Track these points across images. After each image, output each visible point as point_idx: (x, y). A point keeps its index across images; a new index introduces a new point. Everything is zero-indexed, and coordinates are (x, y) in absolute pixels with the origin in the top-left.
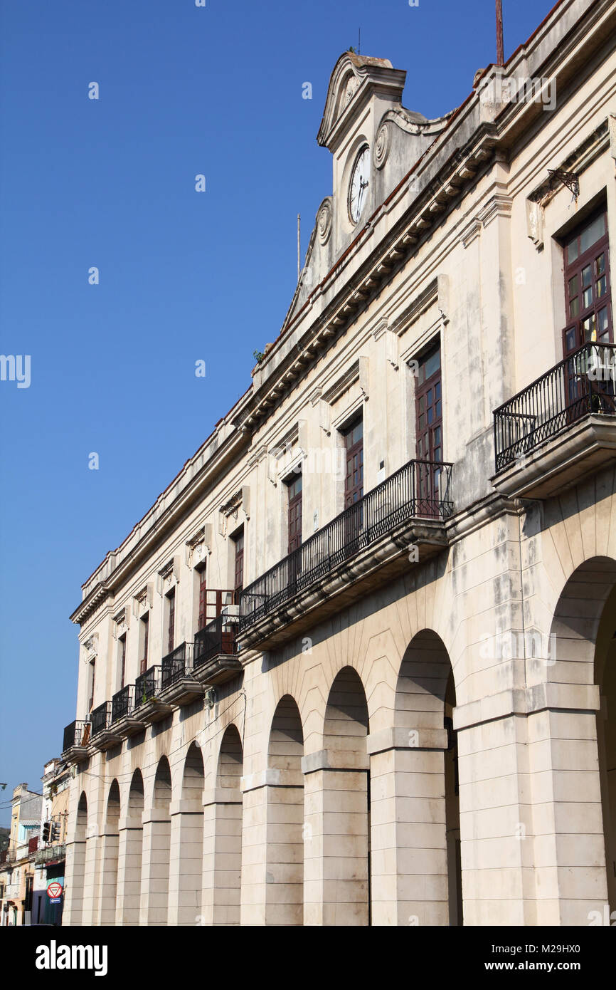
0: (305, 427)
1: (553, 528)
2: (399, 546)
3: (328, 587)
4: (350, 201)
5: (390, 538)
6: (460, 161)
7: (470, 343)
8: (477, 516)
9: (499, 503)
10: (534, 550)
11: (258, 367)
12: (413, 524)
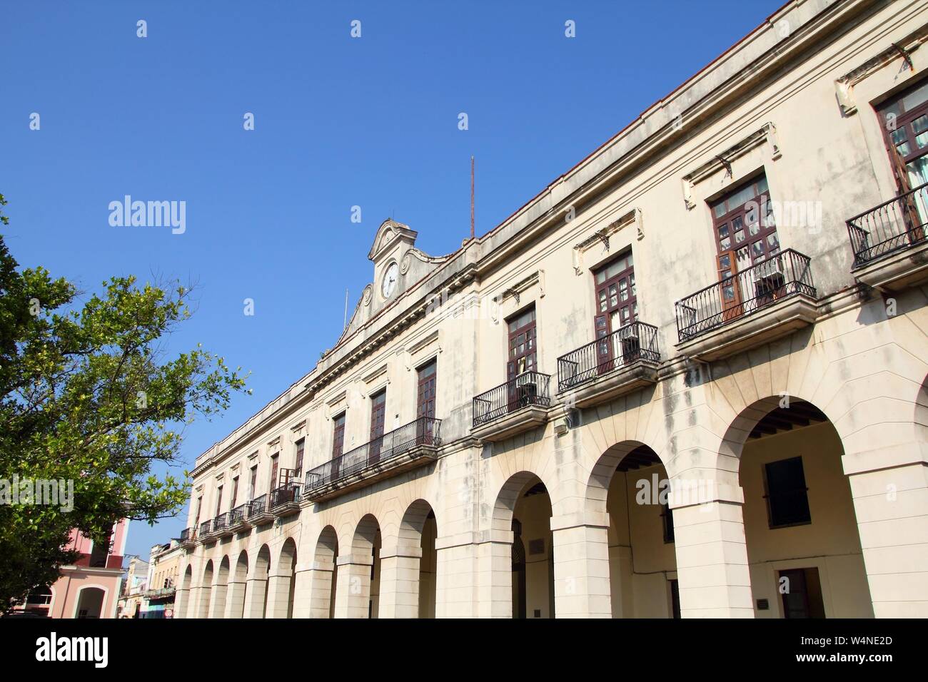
0: (350, 393)
1: (499, 456)
2: (412, 458)
3: (365, 474)
4: (382, 287)
5: (407, 453)
6: (456, 278)
7: (455, 363)
8: (457, 446)
9: (471, 441)
10: (487, 465)
11: (321, 360)
12: (422, 448)
